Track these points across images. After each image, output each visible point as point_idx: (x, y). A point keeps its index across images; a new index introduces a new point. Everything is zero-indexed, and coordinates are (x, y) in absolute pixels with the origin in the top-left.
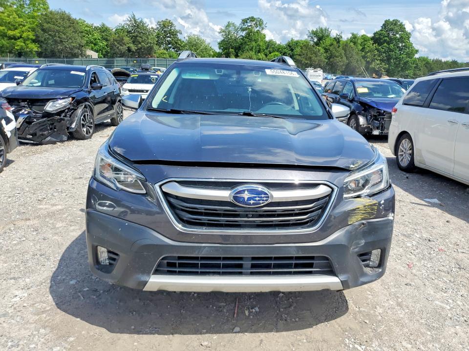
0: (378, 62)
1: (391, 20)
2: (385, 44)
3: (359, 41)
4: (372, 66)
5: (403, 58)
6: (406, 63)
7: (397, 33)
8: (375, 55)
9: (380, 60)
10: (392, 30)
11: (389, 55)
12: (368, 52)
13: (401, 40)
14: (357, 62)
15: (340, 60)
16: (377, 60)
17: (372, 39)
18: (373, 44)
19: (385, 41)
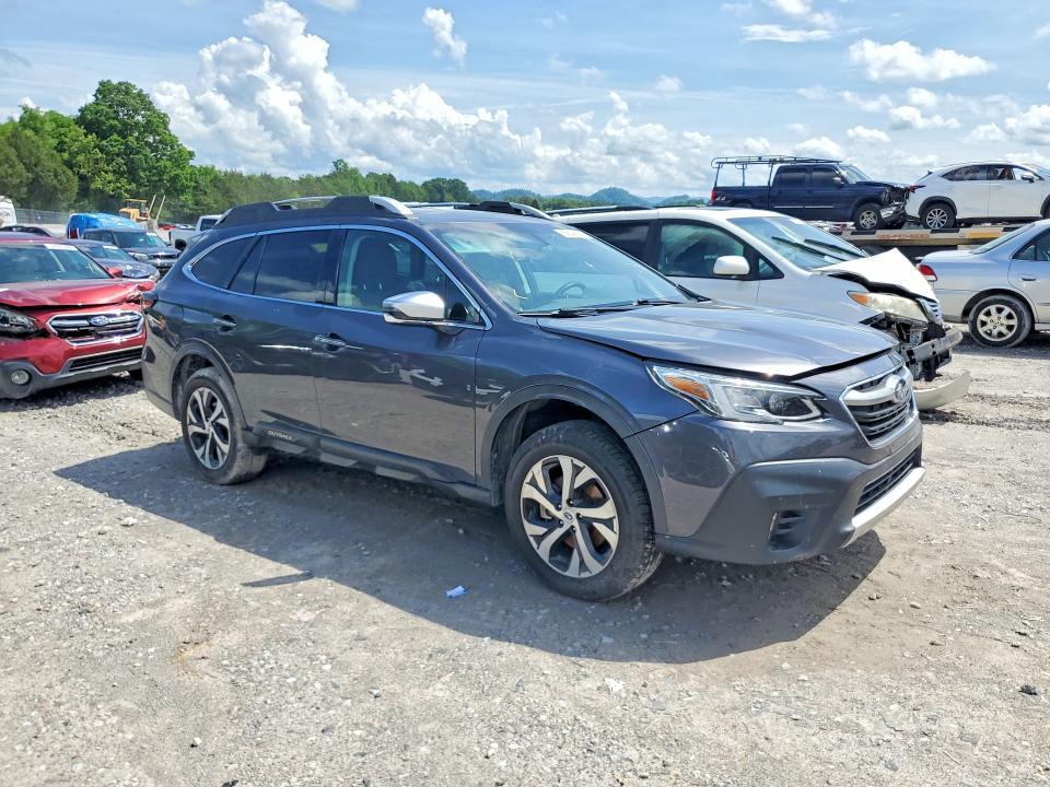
0: (110, 177)
1: (115, 82)
2: (115, 136)
3: (49, 127)
4: (97, 184)
5: (165, 167)
6: (174, 179)
7: (136, 111)
8: (97, 161)
9: (114, 172)
10: (122, 104)
11: (132, 161)
12: (77, 153)
13: (149, 127)
14: (56, 176)
15: (10, 171)
16: (106, 172)
17: (80, 121)
18: (86, 135)
19: (112, 127)
